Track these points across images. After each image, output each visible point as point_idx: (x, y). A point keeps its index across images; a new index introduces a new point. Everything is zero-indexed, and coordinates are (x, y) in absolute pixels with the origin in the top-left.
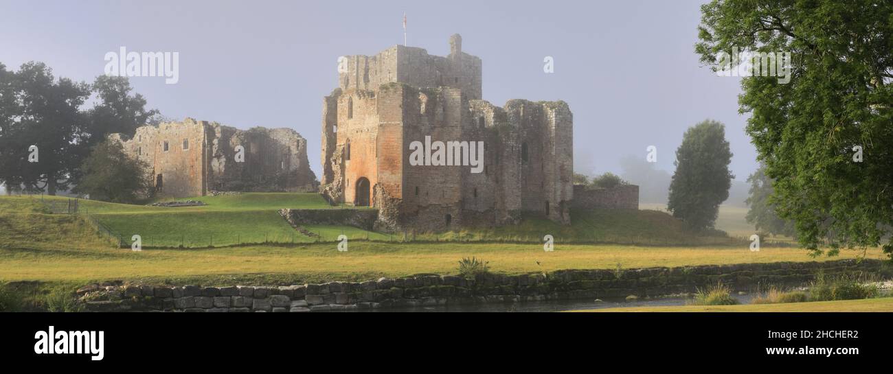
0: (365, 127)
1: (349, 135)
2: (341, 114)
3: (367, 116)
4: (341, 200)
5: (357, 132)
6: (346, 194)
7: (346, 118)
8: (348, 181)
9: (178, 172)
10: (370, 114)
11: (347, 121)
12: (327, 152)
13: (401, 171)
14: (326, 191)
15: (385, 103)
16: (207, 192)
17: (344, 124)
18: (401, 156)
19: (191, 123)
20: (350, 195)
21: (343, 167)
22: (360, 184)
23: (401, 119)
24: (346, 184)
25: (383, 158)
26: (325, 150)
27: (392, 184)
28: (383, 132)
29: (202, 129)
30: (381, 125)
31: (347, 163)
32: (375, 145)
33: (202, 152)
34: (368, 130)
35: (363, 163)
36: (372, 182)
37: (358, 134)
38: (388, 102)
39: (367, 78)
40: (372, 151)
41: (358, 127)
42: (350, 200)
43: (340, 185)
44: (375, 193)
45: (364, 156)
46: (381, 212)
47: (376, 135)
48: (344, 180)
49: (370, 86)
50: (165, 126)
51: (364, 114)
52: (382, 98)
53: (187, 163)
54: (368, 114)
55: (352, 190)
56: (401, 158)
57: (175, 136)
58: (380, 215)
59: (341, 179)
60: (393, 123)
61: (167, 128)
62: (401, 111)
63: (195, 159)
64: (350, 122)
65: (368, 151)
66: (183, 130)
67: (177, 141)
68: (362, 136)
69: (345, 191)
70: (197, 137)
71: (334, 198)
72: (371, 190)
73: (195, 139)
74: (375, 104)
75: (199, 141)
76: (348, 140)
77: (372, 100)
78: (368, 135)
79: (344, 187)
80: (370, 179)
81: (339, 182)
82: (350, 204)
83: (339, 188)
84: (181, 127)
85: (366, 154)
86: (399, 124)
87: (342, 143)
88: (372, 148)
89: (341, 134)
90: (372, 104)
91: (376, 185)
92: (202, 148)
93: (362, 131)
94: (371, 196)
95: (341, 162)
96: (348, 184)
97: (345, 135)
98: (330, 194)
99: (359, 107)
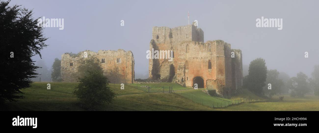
0: (199, 56)
1: (187, 59)
2: (181, 51)
3: (200, 52)
4: (184, 86)
5: (194, 58)
7: (184, 53)
9: (112, 73)
10: (202, 52)
13: (224, 74)
14: (176, 82)
15: (218, 48)
17: (183, 55)
18: (225, 69)
19: (123, 51)
21: (185, 72)
22: (194, 79)
23: (224, 54)
24: (186, 79)
25: (218, 69)
26: (152, 64)
27: (222, 80)
28: (218, 59)
29: (131, 54)
30: (217, 57)
31: (187, 71)
32: (207, 64)
33: (131, 65)
34: (202, 58)
35: (198, 71)
36: (205, 78)
37: (194, 59)
38: (219, 47)
39: (171, 36)
40: (205, 66)
41: (194, 56)
42: (190, 86)
43: (184, 79)
44: (207, 83)
45: (199, 68)
46: (217, 91)
47: (207, 60)
48: (185, 78)
49: (173, 39)
50: (103, 52)
51: (198, 51)
52: (217, 46)
53: (120, 69)
54: (201, 51)
55: (190, 82)
56: (224, 70)
57: (110, 57)
58: (216, 92)
59: (184, 77)
60: (221, 56)
61: (104, 53)
62: (224, 51)
63: (126, 67)
64: (188, 54)
65: (202, 66)
66: (117, 54)
67: (112, 59)
68: (197, 60)
69: (186, 82)
70: (127, 58)
71: (182, 85)
72: (205, 82)
73: (125, 58)
74: (206, 48)
75: (129, 60)
76: (187, 61)
77: (204, 46)
78: (202, 60)
79: (185, 80)
80: (204, 77)
81: (183, 78)
82: (190, 87)
83: (183, 80)
84: (115, 53)
85: (200, 67)
86: (223, 56)
87: (182, 62)
88: (205, 65)
89: (181, 59)
90: (204, 48)
91: (208, 80)
92: (131, 63)
93: (197, 58)
94: (205, 84)
95: (184, 70)
96: (187, 79)
97: (184, 59)
98: (179, 83)
99: (195, 48)
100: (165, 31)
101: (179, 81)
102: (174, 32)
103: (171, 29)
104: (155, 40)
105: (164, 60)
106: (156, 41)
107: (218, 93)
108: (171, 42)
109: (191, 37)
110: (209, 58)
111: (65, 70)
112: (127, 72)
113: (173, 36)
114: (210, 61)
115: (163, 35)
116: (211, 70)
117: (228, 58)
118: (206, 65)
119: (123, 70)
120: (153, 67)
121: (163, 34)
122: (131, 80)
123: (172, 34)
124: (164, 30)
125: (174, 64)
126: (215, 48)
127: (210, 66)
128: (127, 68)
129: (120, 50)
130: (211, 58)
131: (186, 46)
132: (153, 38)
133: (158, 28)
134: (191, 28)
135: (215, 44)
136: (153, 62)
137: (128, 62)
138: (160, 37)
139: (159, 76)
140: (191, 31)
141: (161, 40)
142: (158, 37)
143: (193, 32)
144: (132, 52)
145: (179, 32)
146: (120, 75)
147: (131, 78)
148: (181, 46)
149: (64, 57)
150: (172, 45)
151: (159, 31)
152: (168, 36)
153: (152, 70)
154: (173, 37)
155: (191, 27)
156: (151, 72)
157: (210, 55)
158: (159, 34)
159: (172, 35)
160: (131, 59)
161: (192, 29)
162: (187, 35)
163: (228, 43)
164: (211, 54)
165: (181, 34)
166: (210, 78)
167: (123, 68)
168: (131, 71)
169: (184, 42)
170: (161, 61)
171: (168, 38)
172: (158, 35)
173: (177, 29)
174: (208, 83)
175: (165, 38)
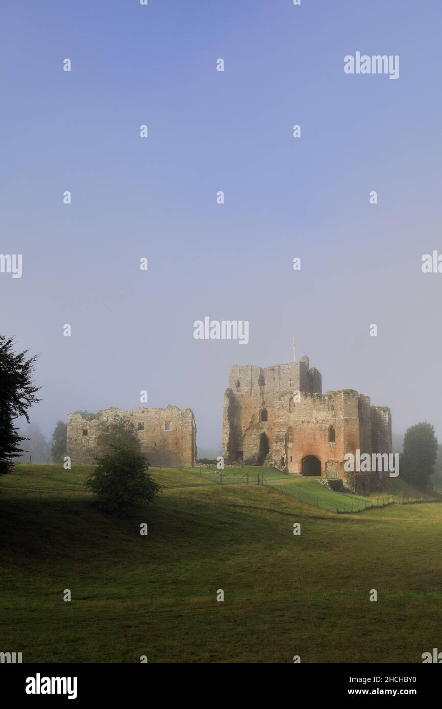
0: (313, 419)
1: (291, 424)
2: (279, 409)
3: (314, 411)
4: (286, 472)
5: (303, 422)
6: (288, 467)
7: (286, 412)
8: (291, 457)
9: (156, 448)
10: (319, 410)
11: (289, 414)
12: (230, 434)
14: (271, 465)
15: (347, 403)
16: (195, 463)
17: (283, 416)
18: (359, 441)
19: (175, 410)
20: (295, 468)
21: (286, 447)
22: (304, 460)
23: (357, 414)
24: (289, 460)
25: (347, 443)
26: (228, 433)
28: (347, 424)
29: (190, 415)
30: (346, 420)
31: (290, 445)
32: (327, 433)
33: (191, 433)
34: (318, 422)
35: (311, 445)
36: (324, 459)
37: (304, 424)
38: (349, 403)
39: (262, 382)
40: (323, 437)
41: (303, 419)
42: (295, 472)
43: (285, 461)
44: (326, 467)
45: (313, 441)
46: (345, 481)
47: (328, 426)
48: (287, 457)
49: (266, 388)
50: (141, 411)
51: (310, 410)
52: (345, 400)
53: (170, 440)
54: (317, 410)
55: (296, 464)
56: (359, 443)
57: (153, 419)
58: (344, 484)
59: (285, 457)
60: (353, 418)
61: (143, 412)
62: (358, 410)
63: (180, 438)
64: (292, 415)
65: (318, 437)
66: (165, 415)
67: (157, 423)
68: (309, 426)
69: (288, 465)
70: (183, 421)
71: (282, 470)
72: (323, 465)
73: (180, 422)
74: (324, 403)
75: (186, 425)
76: (290, 428)
77: (321, 400)
78: (318, 425)
79: (287, 462)
80: (322, 457)
81: (283, 458)
82: (295, 475)
83: (283, 462)
84: (162, 412)
85: (315, 439)
86: (357, 419)
87: (282, 430)
88: (323, 434)
89: (280, 423)
90: (321, 404)
91: (328, 461)
92: (191, 430)
93: (309, 422)
94: (323, 469)
95: (285, 444)
96: (291, 460)
97: (286, 424)
98: (276, 467)
99: (305, 405)
100: (251, 373)
101: (275, 463)
102: (267, 375)
103: (262, 370)
104: (233, 389)
105: (250, 426)
106: (235, 391)
107: (347, 486)
108: (262, 393)
109: (299, 383)
110: (331, 423)
111: (74, 442)
112: (184, 446)
113: (266, 382)
114: (332, 427)
115: (247, 381)
116: (334, 443)
117: (366, 422)
118: (325, 435)
119: (177, 444)
120: (229, 438)
121: (248, 379)
122: (190, 461)
123: (264, 378)
124: (250, 371)
125: (267, 433)
126: (341, 404)
127: (332, 437)
128: (182, 439)
129: (170, 407)
130: (335, 423)
131: (289, 399)
132: (228, 386)
133: (238, 368)
134: (298, 367)
135: (340, 397)
136: (231, 429)
137: (185, 429)
138: (242, 384)
139: (240, 454)
140: (299, 373)
141: (245, 389)
142: (238, 384)
143: (300, 375)
144: (191, 412)
145: (276, 376)
146: (170, 451)
147: (191, 458)
148: (280, 399)
149: (71, 420)
150: (263, 398)
151: (240, 373)
152: (257, 382)
153: (228, 443)
154: (265, 384)
155: (299, 365)
156: (226, 447)
157: (333, 416)
158: (241, 378)
159: (264, 381)
160: (191, 423)
161: (300, 368)
162: (290, 380)
163: (365, 395)
164: (335, 416)
165: (280, 379)
166: (332, 459)
167: (177, 439)
168: (191, 445)
169: (286, 394)
170: (244, 427)
171: (257, 386)
172: (238, 381)
173: (273, 370)
174: (329, 467)
175: (252, 385)
